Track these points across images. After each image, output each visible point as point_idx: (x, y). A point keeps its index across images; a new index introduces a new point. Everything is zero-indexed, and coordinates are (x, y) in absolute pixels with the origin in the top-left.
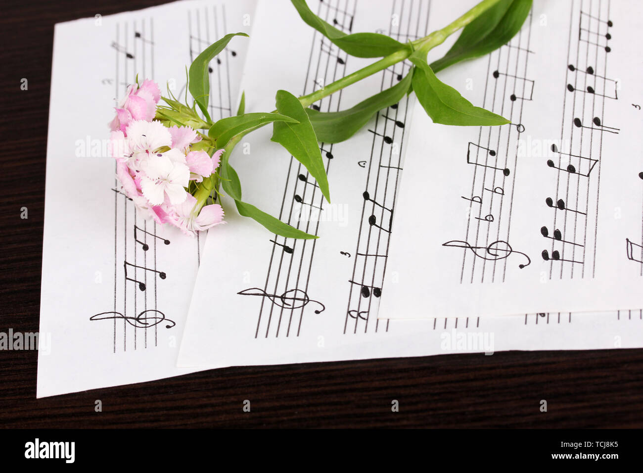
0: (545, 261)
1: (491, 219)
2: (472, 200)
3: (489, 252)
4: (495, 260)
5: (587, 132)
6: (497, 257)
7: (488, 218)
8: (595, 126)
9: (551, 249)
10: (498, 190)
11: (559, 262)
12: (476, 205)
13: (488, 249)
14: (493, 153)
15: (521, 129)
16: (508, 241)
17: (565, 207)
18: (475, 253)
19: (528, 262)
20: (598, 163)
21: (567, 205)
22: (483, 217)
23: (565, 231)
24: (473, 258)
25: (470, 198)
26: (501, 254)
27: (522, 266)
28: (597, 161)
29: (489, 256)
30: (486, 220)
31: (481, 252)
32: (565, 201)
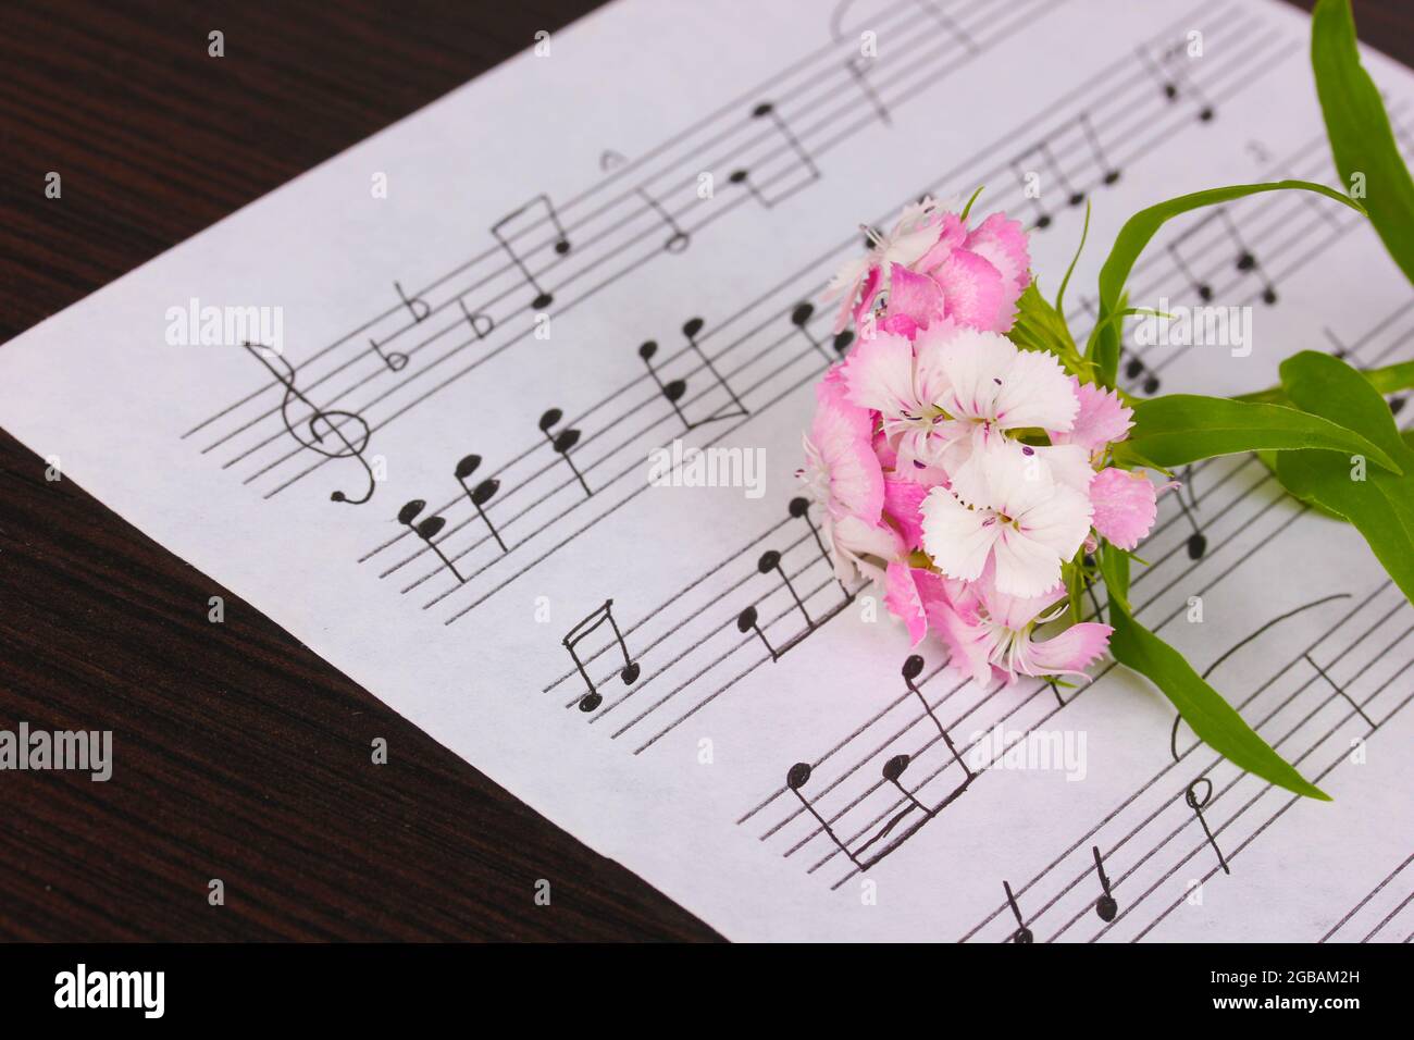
0: (397, 521)
1: (398, 366)
2: (409, 303)
3: (312, 423)
4: (307, 446)
5: (799, 342)
6: (317, 445)
7: (393, 359)
8: (829, 347)
9: (440, 507)
10: (482, 325)
11: (423, 543)
12: (405, 316)
13: (318, 415)
14: (563, 248)
15: (679, 244)
16: (375, 430)
17: (568, 452)
18: (285, 403)
19: (361, 499)
20: (743, 417)
21: (576, 450)
22: (386, 350)
23: (507, 495)
24: (269, 408)
25: (409, 295)
26: (332, 443)
27: (338, 497)
28: (745, 412)
29: (304, 432)
30: (387, 360)
31: (297, 411)
32: (582, 439)
